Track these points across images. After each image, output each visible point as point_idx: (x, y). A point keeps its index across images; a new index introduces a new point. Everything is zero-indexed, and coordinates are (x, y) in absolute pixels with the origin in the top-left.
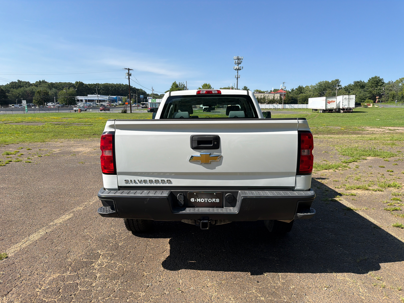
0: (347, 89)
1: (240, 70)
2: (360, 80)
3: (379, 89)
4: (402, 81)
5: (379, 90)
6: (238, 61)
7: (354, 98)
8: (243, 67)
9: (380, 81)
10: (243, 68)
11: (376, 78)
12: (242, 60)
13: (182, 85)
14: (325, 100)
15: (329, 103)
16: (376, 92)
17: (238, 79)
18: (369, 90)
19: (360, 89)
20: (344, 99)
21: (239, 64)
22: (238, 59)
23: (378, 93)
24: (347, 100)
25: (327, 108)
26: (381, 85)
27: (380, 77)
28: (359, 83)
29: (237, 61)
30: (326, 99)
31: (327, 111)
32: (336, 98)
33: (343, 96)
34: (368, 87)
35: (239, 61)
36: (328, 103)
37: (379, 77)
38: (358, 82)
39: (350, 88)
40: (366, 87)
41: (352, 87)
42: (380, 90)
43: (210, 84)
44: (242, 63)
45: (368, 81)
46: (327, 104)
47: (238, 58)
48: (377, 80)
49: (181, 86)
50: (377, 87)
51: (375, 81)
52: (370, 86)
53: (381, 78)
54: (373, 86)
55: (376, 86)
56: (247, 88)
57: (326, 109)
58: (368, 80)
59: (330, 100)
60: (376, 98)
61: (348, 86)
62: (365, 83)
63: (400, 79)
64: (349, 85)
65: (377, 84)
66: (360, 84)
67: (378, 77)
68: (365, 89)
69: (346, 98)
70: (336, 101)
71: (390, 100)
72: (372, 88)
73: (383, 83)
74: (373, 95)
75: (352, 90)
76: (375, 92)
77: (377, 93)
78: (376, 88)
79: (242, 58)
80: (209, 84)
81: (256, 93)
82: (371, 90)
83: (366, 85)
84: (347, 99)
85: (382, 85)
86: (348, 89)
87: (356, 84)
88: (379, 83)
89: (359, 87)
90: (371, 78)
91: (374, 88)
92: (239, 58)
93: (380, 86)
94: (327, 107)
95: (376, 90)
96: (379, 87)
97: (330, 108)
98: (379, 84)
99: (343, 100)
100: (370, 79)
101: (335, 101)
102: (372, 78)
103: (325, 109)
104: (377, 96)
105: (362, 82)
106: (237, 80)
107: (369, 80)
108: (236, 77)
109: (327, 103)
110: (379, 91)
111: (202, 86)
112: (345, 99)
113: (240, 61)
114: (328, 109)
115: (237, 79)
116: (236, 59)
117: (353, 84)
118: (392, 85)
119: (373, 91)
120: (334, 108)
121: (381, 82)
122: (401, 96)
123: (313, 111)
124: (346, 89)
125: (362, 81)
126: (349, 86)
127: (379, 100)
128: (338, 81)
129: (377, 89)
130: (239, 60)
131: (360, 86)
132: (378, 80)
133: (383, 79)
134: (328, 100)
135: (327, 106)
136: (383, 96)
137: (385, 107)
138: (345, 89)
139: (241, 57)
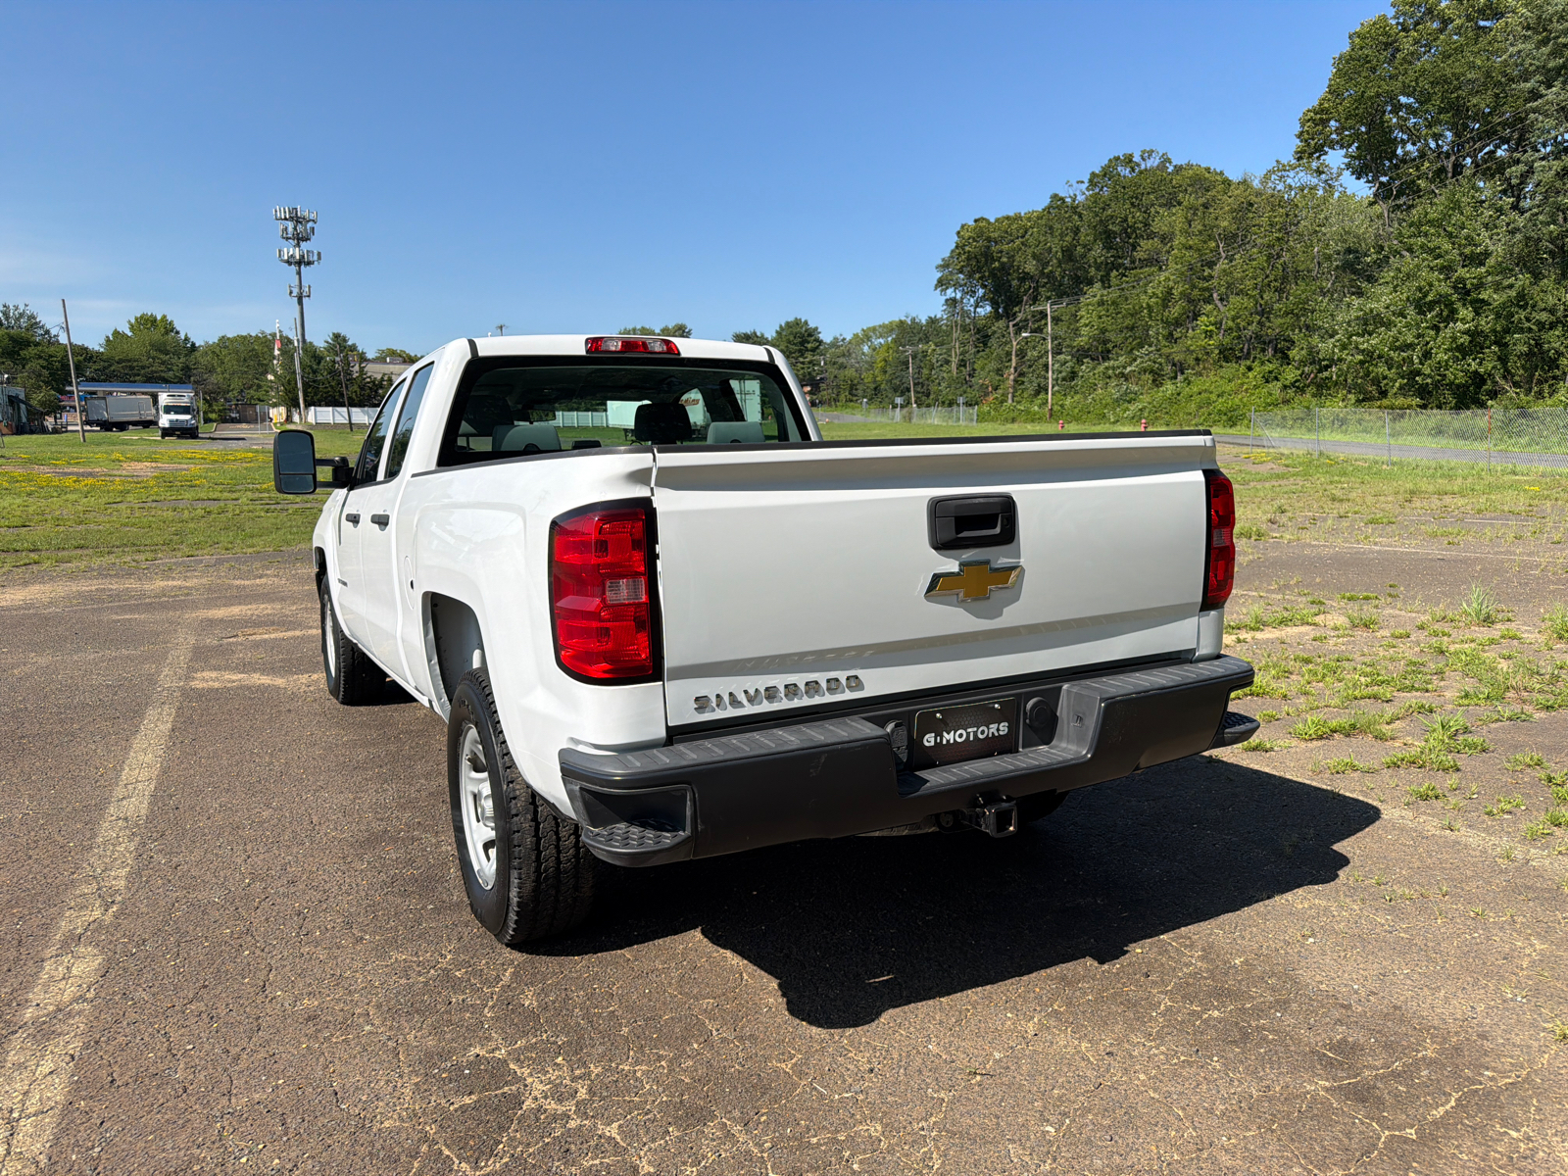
1: (309, 263)
2: (752, 330)
3: (810, 363)
4: (869, 338)
6: (295, 229)
7: (758, 392)
8: (319, 254)
9: (810, 335)
10: (319, 258)
11: (798, 324)
12: (315, 226)
13: (21, 315)
16: (802, 371)
17: (305, 300)
21: (300, 239)
22: (297, 219)
23: (809, 373)
26: (813, 350)
27: (809, 323)
29: (290, 225)
35: (300, 229)
37: (806, 323)
38: (747, 336)
42: (814, 365)
43: (169, 318)
44: (313, 238)
45: (774, 335)
47: (294, 215)
48: (801, 333)
49: (17, 319)
50: (802, 355)
51: (796, 334)
53: (812, 325)
54: (791, 353)
55: (800, 351)
56: (345, 340)
58: (777, 332)
62: (767, 338)
63: (863, 330)
65: (802, 343)
67: (803, 321)
71: (842, 397)
73: (821, 342)
77: (805, 376)
78: (800, 356)
79: (312, 217)
80: (165, 316)
81: (390, 363)
85: (817, 348)
88: (808, 342)
90: (783, 325)
91: (794, 356)
92: (299, 215)
93: (811, 351)
96: (809, 357)
98: (809, 346)
100: (781, 326)
101: (699, 401)
102: (787, 323)
104: (806, 383)
105: (757, 337)
106: (298, 307)
107: (778, 329)
108: (291, 293)
110: (809, 368)
111: (132, 327)
113: (306, 229)
115: (300, 302)
116: (286, 219)
118: (843, 350)
121: (814, 341)
122: (873, 386)
123: (626, 436)
125: (759, 334)
127: (815, 397)
128: (684, 331)
129: (803, 363)
130: (301, 222)
132: (806, 331)
133: (817, 328)
136: (823, 386)
137: (836, 421)
139: (306, 214)
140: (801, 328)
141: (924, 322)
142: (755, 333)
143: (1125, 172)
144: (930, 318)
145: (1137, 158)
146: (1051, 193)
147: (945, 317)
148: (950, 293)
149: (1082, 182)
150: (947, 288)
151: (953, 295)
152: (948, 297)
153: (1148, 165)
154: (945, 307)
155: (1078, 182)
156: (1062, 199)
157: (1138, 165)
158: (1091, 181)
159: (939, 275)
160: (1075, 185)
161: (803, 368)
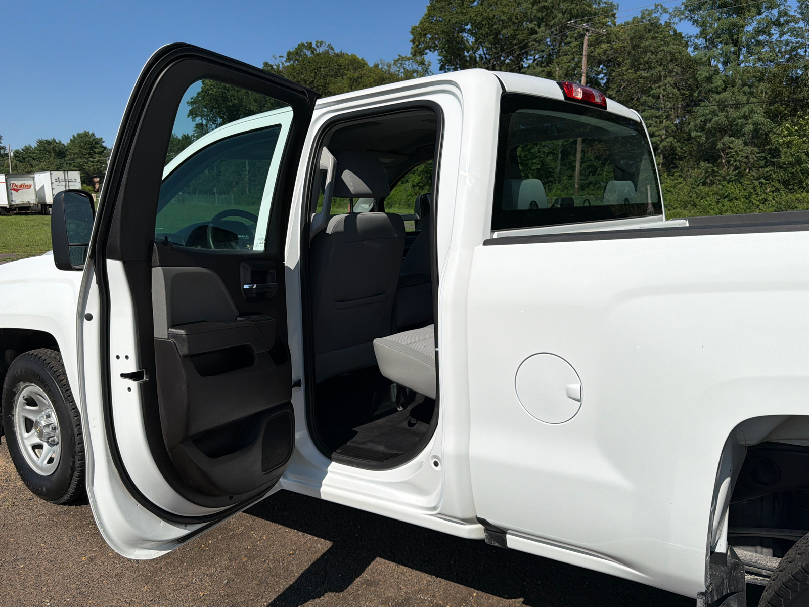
0: (24, 159)
2: (52, 139)
3: (98, 161)
5: (99, 164)
9: (97, 143)
11: (87, 135)
14: (4, 181)
15: (17, 191)
16: (92, 168)
18: (78, 163)
19: (54, 158)
20: (53, 181)
23: (98, 169)
24: (62, 182)
25: (13, 203)
26: (100, 153)
27: (95, 135)
28: (52, 146)
30: (6, 179)
31: (15, 210)
32: (33, 178)
33: (52, 172)
34: (72, 156)
36: (13, 191)
37: (93, 135)
38: (48, 142)
39: (29, 156)
40: (69, 156)
41: (34, 153)
42: (102, 164)
45: (69, 142)
46: (11, 193)
48: (90, 142)
50: (92, 157)
51: (87, 142)
52: (77, 153)
53: (97, 136)
54: (83, 155)
55: (89, 154)
57: (11, 206)
58: (71, 140)
59: (18, 182)
60: (93, 181)
61: (23, 150)
62: (63, 144)
64: (26, 147)
65: (91, 149)
66: (53, 148)
67: (91, 133)
68: (66, 159)
69: (58, 178)
70: (32, 186)
72: (81, 157)
73: (105, 148)
74: (87, 173)
75: (34, 159)
76: (89, 167)
77: (95, 171)
78: (90, 158)
82: (81, 164)
83: (66, 150)
84: (61, 180)
86: (24, 157)
87: (45, 148)
88: (96, 148)
89: (53, 155)
90: (76, 136)
91: (86, 158)
93: (98, 154)
94: (12, 201)
95: (92, 164)
96: (97, 157)
97: (21, 203)
98: (96, 150)
99: (52, 183)
100: (74, 136)
101: (30, 186)
102: (79, 135)
103: (8, 207)
104: (96, 177)
105: (56, 143)
107: (72, 138)
109: (10, 191)
110: (97, 165)
112: (58, 180)
114: (17, 205)
117: (36, 148)
119: (85, 165)
120: (32, 202)
121: (100, 147)
124: (21, 158)
125: (57, 141)
126: (27, 149)
129: (93, 162)
131: (55, 153)
132: (94, 140)
133: (101, 139)
134: (12, 182)
135: (13, 199)
138: (17, 159)
140: (90, 138)
141: (180, 137)
142: (55, 140)
143: (309, 53)
144: (184, 135)
145: (314, 46)
146: (264, 62)
147: (196, 135)
148: (198, 120)
149: (283, 57)
150: (196, 117)
151: (201, 121)
152: (197, 123)
153: (321, 51)
154: (195, 129)
155: (280, 57)
156: (271, 66)
157: (316, 50)
158: (288, 55)
159: (190, 108)
160: (278, 58)
161: (93, 166)
